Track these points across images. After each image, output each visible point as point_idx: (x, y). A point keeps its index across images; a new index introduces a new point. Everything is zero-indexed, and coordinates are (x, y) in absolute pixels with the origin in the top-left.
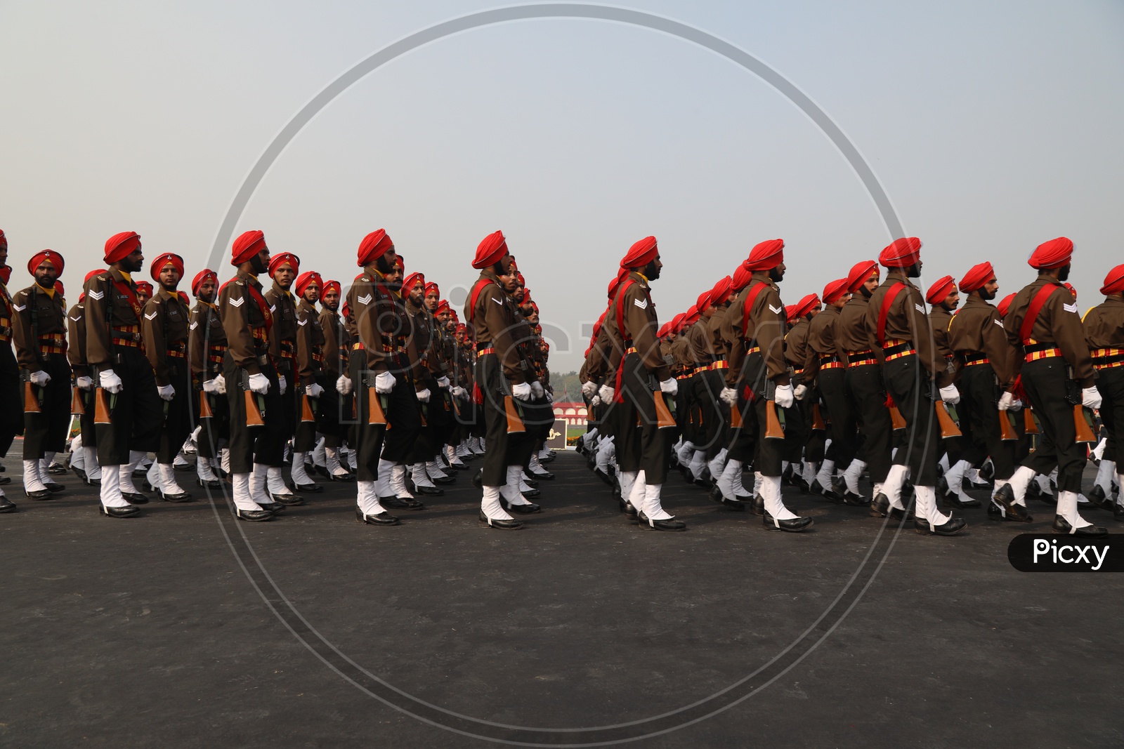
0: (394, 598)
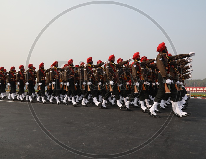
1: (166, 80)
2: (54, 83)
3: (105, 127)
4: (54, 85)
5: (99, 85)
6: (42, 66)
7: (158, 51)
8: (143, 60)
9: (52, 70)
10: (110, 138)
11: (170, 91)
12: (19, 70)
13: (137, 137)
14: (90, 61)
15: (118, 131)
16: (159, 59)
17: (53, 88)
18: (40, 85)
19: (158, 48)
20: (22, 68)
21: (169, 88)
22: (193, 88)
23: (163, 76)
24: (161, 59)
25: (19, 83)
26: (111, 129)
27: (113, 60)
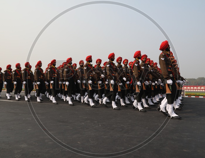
0: (147, 128)
1: (167, 81)
2: (52, 82)
3: (100, 125)
4: (52, 84)
5: (100, 84)
6: (39, 64)
7: (161, 49)
8: (144, 58)
9: (49, 69)
10: (105, 137)
11: (171, 92)
12: (16, 69)
13: (132, 136)
14: (89, 59)
15: (113, 129)
16: (162, 59)
17: (51, 88)
18: (38, 84)
19: (161, 47)
20: (18, 66)
21: (171, 88)
22: (187, 87)
23: (165, 77)
24: (163, 59)
25: (15, 83)
26: (106, 128)
27: (113, 58)
